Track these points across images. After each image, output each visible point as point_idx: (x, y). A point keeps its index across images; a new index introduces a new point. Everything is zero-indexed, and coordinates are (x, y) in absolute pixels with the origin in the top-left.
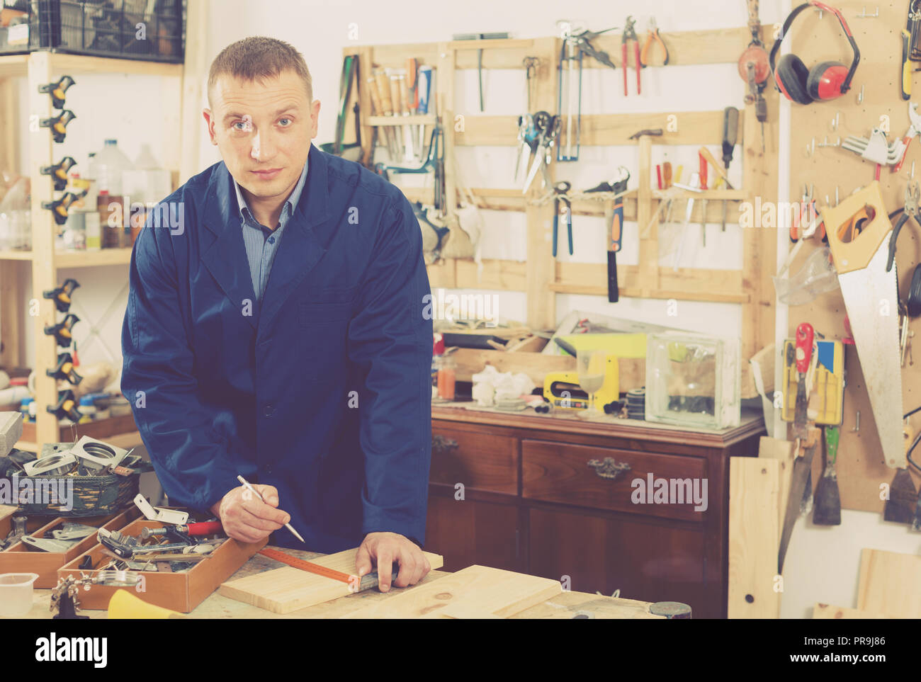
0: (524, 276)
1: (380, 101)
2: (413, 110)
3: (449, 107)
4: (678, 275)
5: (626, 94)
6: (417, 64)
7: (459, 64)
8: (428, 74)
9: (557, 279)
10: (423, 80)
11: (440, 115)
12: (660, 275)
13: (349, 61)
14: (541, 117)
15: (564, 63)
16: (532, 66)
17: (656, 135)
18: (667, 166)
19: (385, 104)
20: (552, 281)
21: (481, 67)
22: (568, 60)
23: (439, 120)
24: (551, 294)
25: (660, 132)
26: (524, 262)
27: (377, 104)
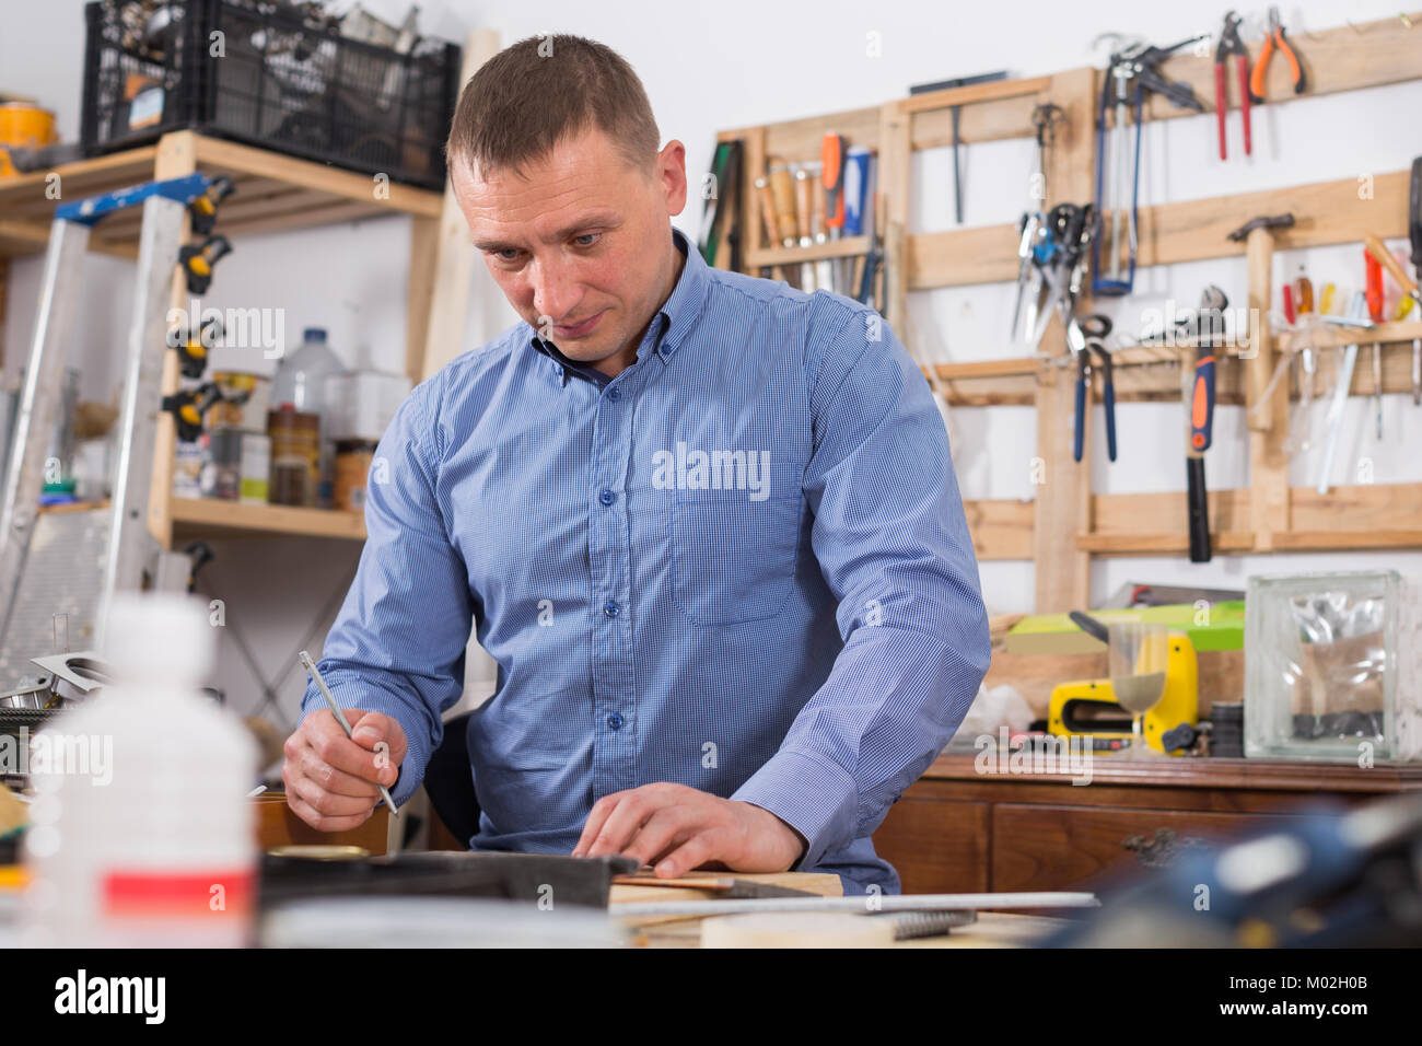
0: (1031, 527)
1: (777, 221)
2: (835, 231)
3: (897, 215)
4: (1330, 501)
5: (1224, 156)
6: (844, 144)
7: (919, 138)
8: (866, 162)
9: (1093, 528)
10: (853, 171)
11: (880, 232)
12: (1291, 503)
13: (726, 152)
14: (1062, 211)
15: (1108, 113)
16: (1049, 125)
17: (1279, 227)
18: (1305, 285)
19: (787, 224)
20: (1083, 531)
21: (957, 141)
22: (1114, 107)
23: (879, 241)
24: (1083, 558)
25: (1286, 220)
26: (1032, 502)
27: (770, 224)
